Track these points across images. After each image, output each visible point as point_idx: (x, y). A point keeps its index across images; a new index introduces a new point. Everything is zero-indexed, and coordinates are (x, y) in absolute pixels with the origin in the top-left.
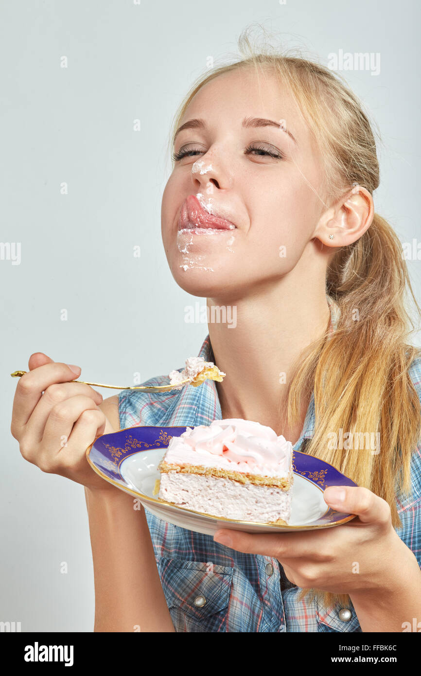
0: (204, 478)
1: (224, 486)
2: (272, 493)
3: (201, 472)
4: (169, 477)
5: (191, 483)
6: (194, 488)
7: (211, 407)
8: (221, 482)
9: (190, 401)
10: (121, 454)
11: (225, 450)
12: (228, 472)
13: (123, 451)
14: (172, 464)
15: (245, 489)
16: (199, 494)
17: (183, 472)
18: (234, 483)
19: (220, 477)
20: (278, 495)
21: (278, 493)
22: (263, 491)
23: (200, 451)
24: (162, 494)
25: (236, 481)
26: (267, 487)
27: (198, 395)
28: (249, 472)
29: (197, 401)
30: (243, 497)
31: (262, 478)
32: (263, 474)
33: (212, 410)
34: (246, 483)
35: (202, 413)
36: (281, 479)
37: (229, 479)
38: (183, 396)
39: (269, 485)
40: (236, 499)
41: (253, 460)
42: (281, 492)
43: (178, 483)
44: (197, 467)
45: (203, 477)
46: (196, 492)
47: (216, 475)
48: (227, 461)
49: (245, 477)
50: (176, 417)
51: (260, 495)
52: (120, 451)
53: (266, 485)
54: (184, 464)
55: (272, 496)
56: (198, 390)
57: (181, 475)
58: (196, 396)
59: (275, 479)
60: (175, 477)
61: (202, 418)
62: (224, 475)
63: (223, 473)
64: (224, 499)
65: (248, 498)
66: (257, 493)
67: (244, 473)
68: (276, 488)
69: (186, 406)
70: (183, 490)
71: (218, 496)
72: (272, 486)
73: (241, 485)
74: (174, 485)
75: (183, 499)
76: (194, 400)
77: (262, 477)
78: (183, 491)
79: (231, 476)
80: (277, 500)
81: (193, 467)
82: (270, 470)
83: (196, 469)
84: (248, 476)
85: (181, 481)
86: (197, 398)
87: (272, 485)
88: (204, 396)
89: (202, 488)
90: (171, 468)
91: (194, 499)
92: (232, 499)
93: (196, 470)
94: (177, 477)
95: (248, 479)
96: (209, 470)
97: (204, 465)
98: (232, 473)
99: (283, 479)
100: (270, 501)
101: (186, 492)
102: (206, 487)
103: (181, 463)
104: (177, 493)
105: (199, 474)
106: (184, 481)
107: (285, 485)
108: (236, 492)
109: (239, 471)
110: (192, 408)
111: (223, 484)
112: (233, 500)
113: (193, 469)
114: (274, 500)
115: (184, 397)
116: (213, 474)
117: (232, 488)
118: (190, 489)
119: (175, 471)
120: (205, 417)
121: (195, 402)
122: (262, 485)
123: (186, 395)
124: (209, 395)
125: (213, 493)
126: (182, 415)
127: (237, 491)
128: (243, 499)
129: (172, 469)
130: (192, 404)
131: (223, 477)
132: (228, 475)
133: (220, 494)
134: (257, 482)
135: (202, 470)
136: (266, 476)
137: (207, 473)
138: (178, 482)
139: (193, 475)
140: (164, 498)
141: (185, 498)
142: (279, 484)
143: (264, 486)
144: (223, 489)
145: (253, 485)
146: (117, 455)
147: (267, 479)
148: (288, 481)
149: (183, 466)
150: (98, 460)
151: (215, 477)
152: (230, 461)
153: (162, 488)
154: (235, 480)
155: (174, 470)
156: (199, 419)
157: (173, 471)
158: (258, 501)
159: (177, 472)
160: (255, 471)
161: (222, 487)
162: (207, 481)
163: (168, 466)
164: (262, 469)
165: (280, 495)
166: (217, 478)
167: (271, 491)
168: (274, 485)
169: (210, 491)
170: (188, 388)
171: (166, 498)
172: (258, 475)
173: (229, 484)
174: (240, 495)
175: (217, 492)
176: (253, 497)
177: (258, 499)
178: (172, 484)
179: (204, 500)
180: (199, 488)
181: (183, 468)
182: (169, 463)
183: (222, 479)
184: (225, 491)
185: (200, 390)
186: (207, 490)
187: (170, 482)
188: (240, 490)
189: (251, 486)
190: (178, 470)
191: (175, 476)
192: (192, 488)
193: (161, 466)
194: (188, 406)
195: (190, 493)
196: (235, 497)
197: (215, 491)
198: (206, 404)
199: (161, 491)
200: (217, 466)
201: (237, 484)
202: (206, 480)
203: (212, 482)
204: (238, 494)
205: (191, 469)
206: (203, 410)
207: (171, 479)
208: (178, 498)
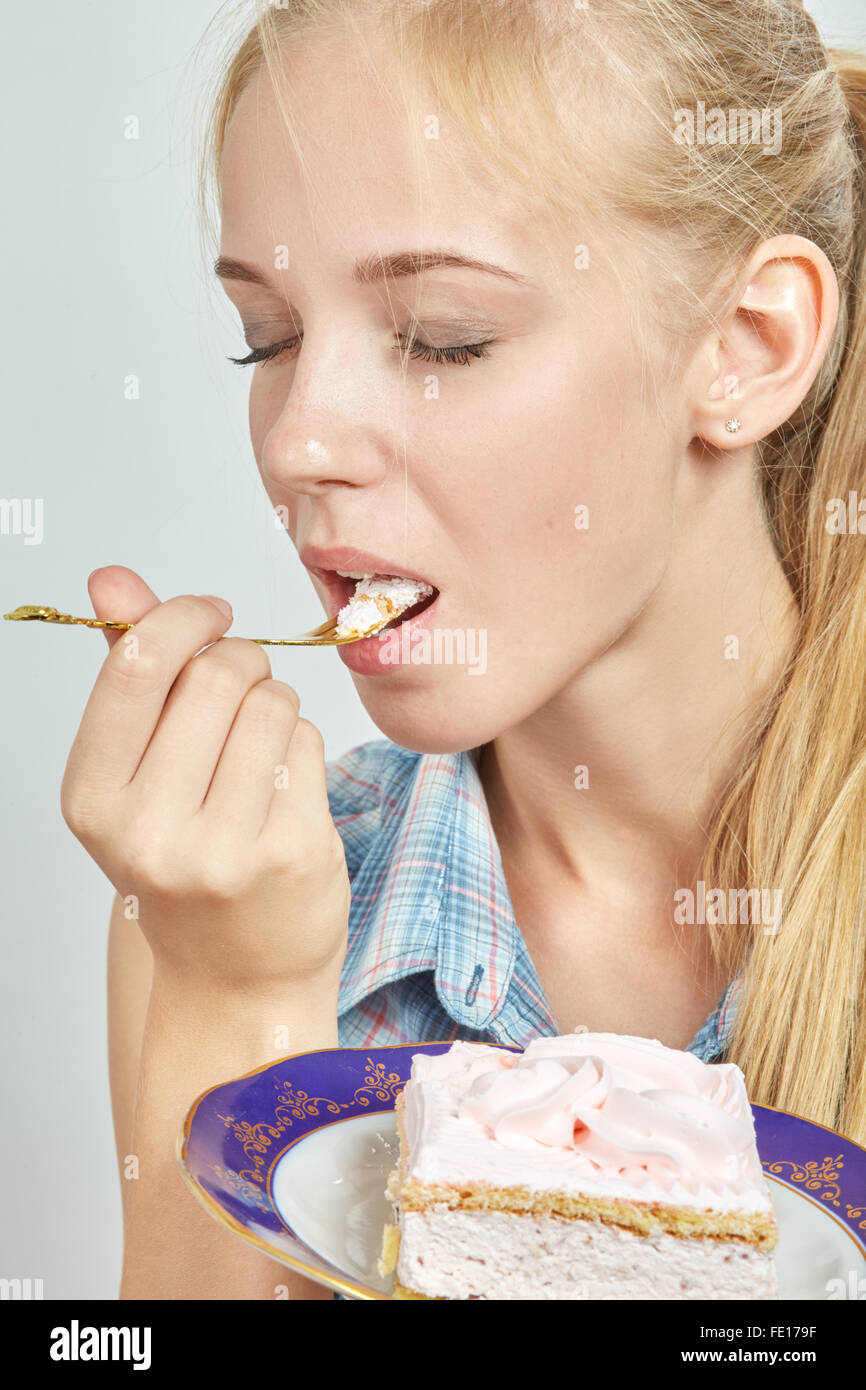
0: (531, 1220)
1: (589, 1241)
2: (727, 1259)
3: (520, 1204)
4: (428, 1224)
5: (493, 1238)
6: (502, 1251)
7: (483, 863)
8: (578, 1232)
9: (425, 850)
10: (269, 1143)
11: (579, 1129)
12: (599, 1202)
13: (272, 1132)
14: (436, 1186)
15: (648, 1248)
16: (517, 1270)
17: (469, 1208)
18: (616, 1234)
19: (576, 1216)
20: (745, 1262)
21: (745, 1256)
22: (700, 1253)
23: (510, 1138)
24: (410, 1273)
25: (624, 1227)
26: (711, 1241)
27: (446, 830)
28: (658, 1200)
29: (446, 850)
30: (644, 1273)
31: (697, 1216)
32: (699, 1201)
33: (486, 871)
34: (651, 1231)
35: (462, 883)
36: (751, 1217)
37: (602, 1221)
38: (407, 835)
39: (718, 1236)
40: (625, 1278)
41: (668, 1160)
42: (754, 1255)
43: (454, 1241)
44: (508, 1192)
45: (527, 1220)
46: (506, 1265)
47: (565, 1211)
48: (591, 1168)
49: (649, 1214)
50: (390, 898)
51: (696, 1267)
52: (266, 1131)
53: (710, 1236)
54: (470, 1184)
55: (726, 1267)
56: (445, 818)
57: (461, 1217)
58: (440, 834)
59: (735, 1218)
60: (444, 1222)
61: (462, 897)
62: (586, 1211)
63: (585, 1205)
64: (591, 1279)
65: (659, 1275)
66: (684, 1259)
67: (644, 1204)
68: (738, 1245)
69: (415, 863)
70: (470, 1258)
71: (573, 1273)
72: (727, 1239)
73: (637, 1238)
74: (442, 1246)
75: (471, 1286)
76: (437, 845)
77: (698, 1212)
78: (471, 1263)
79: (607, 1212)
80: (743, 1277)
81: (496, 1190)
82: (716, 1189)
83: (507, 1199)
84: (655, 1210)
85: (463, 1233)
86: (444, 840)
87: (728, 1235)
88: (462, 833)
89: (523, 1251)
90: (432, 1197)
91: (503, 1284)
92: (612, 1279)
93: (507, 1201)
94: (452, 1222)
95: (657, 1220)
96: (544, 1197)
97: (528, 1186)
98: (609, 1203)
99: (758, 1215)
100: (722, 1281)
101: (478, 1265)
102: (536, 1249)
103: (462, 1179)
104: (453, 1268)
105: (515, 1211)
106: (471, 1234)
107: (764, 1233)
108: (625, 1259)
109: (630, 1198)
110: (432, 868)
111: (584, 1236)
112: (617, 1283)
113: (496, 1197)
114: (733, 1278)
115: (409, 838)
116: (557, 1209)
117: (612, 1247)
118: (490, 1257)
119: (445, 1205)
120: (469, 893)
121: (440, 853)
122: (699, 1236)
123: (414, 833)
124: (475, 830)
125: (555, 1265)
126: (408, 890)
127: (626, 1254)
128: (643, 1280)
129: (436, 1201)
130: (433, 858)
131: (584, 1217)
132: (601, 1210)
133: (578, 1265)
134: (684, 1228)
135: (523, 1198)
136: (710, 1210)
137: (539, 1207)
138: (455, 1236)
139: (497, 1214)
140: (417, 1284)
141: (476, 1283)
142: (747, 1231)
143: (705, 1238)
144: (585, 1251)
145: (671, 1237)
146: (259, 1149)
147: (712, 1219)
148: (772, 1222)
149: (470, 1190)
150: (212, 1173)
151: (563, 1219)
152: (597, 1166)
153: (409, 1256)
154: (619, 1225)
155: (442, 1202)
156: (454, 901)
157: (439, 1206)
158: (687, 1282)
159: (451, 1209)
160: (677, 1198)
161: (584, 1247)
162: (538, 1232)
163: (424, 1192)
164: (693, 1188)
165: (751, 1262)
166: (568, 1221)
167: (724, 1250)
168: (732, 1236)
169: (549, 1260)
170: (417, 812)
171: (421, 1284)
172: (685, 1207)
173: (602, 1236)
174: (635, 1268)
175: (569, 1262)
176: (674, 1273)
177: (689, 1275)
178: (436, 1241)
179: (532, 1287)
180: (515, 1253)
181: (467, 1195)
182: (426, 1184)
183: (583, 1223)
184: (593, 1257)
185: (450, 816)
186: (539, 1257)
187: (432, 1238)
188: (635, 1254)
189: (667, 1241)
190: (454, 1202)
191: (446, 1218)
192: (495, 1253)
193: (404, 1191)
194: (420, 864)
195: (489, 1268)
196: (620, 1275)
197: (564, 1258)
198: (470, 857)
199: (407, 1266)
200: (564, 1185)
201: (626, 1235)
202: (536, 1226)
203: (552, 1230)
204: (629, 1266)
205: (491, 1197)
206: (463, 872)
207: (435, 1228)
208: (458, 1285)
